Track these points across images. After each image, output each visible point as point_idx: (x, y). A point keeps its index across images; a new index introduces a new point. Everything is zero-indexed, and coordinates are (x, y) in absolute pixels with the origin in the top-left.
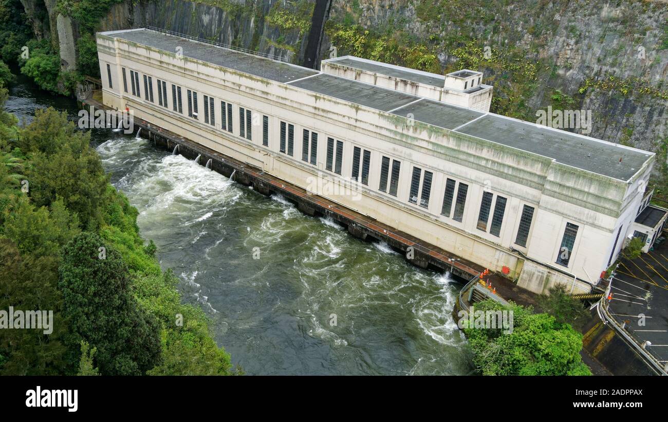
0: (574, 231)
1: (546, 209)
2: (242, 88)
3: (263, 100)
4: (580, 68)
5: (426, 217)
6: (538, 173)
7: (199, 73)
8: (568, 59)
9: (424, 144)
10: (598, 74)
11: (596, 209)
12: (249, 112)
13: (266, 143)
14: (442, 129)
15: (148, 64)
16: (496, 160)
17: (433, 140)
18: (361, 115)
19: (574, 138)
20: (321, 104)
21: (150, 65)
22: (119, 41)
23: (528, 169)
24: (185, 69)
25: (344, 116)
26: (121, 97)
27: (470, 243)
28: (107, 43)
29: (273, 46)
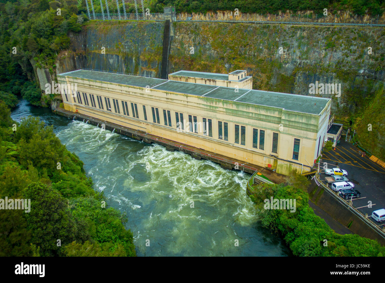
0: (298, 142)
1: (283, 133)
2: (131, 93)
3: (141, 98)
4: (292, 63)
5: (228, 145)
6: (277, 116)
7: (109, 88)
8: (285, 59)
9: (221, 109)
10: (300, 64)
11: (307, 130)
12: (136, 105)
13: (146, 119)
14: (229, 101)
15: (84, 87)
16: (256, 112)
17: (225, 107)
18: (189, 99)
19: (293, 96)
20: (169, 96)
21: (85, 87)
22: (68, 77)
23: (272, 115)
24: (102, 87)
25: (181, 101)
26: (73, 105)
27: (251, 155)
28: (63, 79)
29: (145, 70)
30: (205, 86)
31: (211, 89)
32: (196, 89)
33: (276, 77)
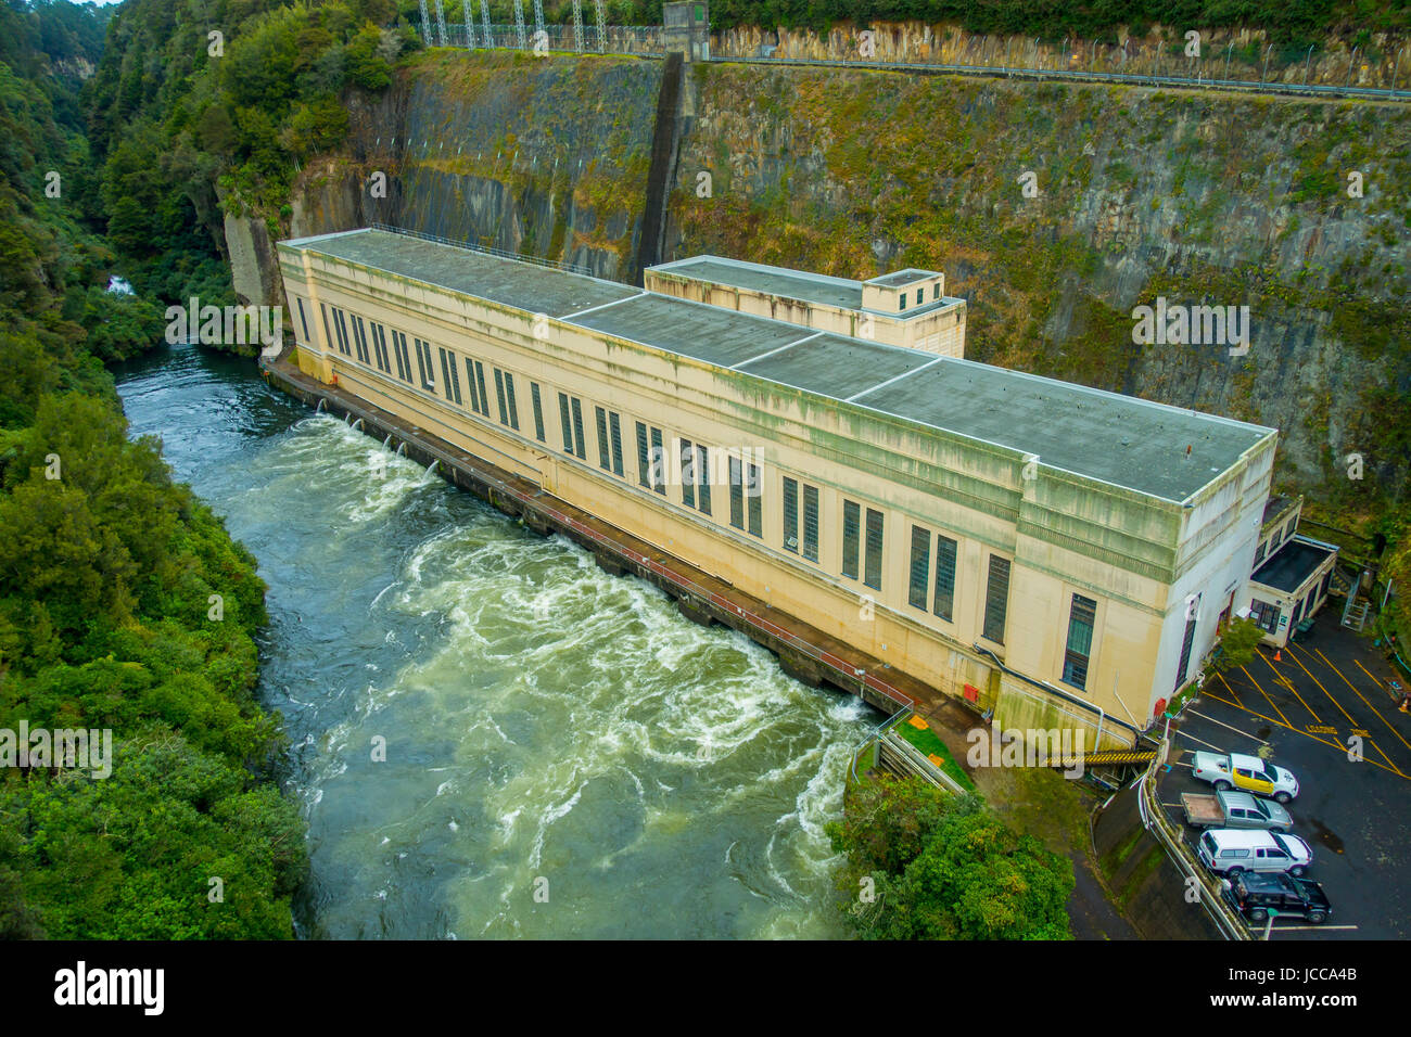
0: (1089, 613)
1: (1028, 564)
2: (494, 332)
3: (527, 352)
4: (1138, 253)
5: (816, 580)
6: (1009, 486)
7: (427, 306)
8: (1116, 233)
9: (795, 431)
10: (1174, 261)
11: (1126, 563)
12: (509, 376)
13: (541, 435)
14: (824, 399)
15: (354, 294)
16: (926, 459)
17: (810, 421)
18: (686, 376)
19: (1107, 402)
20: (618, 356)
21: (358, 295)
22: (311, 255)
23: (988, 478)
24: (407, 300)
25: (656, 378)
26: (324, 357)
27: (899, 635)
28: (293, 261)
29: (585, 245)
30: (772, 323)
31: (784, 340)
32: (727, 335)
33: (1069, 309)
